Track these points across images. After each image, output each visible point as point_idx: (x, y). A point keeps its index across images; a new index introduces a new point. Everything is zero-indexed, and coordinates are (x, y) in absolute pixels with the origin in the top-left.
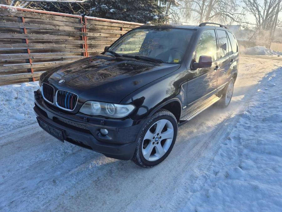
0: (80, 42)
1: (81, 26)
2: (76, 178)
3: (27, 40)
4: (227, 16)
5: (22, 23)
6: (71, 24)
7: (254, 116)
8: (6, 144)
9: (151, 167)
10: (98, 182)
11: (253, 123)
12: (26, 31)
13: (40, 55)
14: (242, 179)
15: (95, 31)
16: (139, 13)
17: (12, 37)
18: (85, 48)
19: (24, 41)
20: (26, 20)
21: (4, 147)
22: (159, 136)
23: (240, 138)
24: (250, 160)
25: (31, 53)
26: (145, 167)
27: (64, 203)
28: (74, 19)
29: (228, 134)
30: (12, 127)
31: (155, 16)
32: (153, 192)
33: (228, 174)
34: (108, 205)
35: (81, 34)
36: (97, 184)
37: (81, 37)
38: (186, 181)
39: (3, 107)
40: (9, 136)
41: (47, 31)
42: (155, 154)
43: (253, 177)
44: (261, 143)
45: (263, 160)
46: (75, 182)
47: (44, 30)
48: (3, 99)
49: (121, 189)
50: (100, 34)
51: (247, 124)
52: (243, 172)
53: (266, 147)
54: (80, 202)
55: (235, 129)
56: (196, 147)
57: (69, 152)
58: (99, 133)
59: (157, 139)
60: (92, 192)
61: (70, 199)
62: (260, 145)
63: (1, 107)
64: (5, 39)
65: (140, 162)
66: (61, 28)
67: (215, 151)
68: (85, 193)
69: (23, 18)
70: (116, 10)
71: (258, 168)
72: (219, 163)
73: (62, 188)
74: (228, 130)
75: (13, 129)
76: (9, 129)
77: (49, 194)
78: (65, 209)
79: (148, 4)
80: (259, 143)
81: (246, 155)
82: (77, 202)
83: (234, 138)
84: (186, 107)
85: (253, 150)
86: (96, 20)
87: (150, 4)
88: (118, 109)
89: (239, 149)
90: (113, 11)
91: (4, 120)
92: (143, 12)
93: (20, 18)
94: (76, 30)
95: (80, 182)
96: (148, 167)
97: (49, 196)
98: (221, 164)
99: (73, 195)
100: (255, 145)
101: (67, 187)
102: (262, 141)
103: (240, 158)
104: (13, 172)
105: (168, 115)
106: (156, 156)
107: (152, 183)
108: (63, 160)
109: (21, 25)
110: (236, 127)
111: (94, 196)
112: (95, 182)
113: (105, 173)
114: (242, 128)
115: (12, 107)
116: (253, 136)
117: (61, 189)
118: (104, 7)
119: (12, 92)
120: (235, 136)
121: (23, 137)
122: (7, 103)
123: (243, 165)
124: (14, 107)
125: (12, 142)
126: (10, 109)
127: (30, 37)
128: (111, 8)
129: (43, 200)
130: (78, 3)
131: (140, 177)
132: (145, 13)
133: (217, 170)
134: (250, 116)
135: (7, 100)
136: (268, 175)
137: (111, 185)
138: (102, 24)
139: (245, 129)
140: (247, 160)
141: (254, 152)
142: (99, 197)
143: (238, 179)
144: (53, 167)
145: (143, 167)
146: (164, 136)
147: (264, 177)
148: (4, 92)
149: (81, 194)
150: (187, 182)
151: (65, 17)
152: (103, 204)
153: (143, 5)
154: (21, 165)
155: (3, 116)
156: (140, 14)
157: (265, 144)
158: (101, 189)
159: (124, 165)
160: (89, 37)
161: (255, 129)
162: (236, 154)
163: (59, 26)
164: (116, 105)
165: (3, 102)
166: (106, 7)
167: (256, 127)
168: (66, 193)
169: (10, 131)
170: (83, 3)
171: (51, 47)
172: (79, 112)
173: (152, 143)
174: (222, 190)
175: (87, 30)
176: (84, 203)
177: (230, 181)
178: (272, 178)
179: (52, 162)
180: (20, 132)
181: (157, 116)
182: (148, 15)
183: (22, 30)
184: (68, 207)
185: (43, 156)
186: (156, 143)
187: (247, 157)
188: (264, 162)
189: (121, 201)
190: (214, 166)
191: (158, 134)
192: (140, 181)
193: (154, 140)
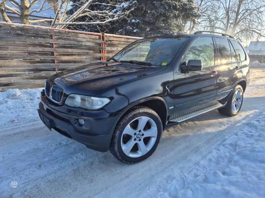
0: (99, 55)
1: (100, 42)
2: (59, 165)
3: (55, 53)
4: (254, 32)
5: (52, 40)
6: (92, 40)
7: (262, 126)
8: (18, 133)
9: (132, 163)
10: (77, 171)
11: (259, 132)
12: (55, 46)
13: (64, 65)
14: (219, 183)
15: (113, 45)
16: (159, 31)
17: (43, 51)
18: (103, 60)
19: (52, 54)
20: (56, 37)
21: (16, 135)
22: (141, 133)
23: (237, 144)
24: (237, 166)
25: (57, 63)
26: (125, 163)
27: (40, 185)
28: (95, 36)
29: (225, 140)
30: (28, 120)
31: (174, 33)
32: (125, 187)
33: (206, 178)
34: (77, 192)
35: (100, 48)
36: (76, 173)
37: (100, 51)
38: (162, 180)
39: (26, 104)
40: (24, 127)
41: (72, 45)
42: (137, 151)
43: (231, 183)
44: (255, 150)
45: (251, 167)
46: (57, 168)
47: (69, 45)
48: (28, 98)
49: (96, 180)
50: (117, 48)
51: (251, 132)
52: (223, 177)
53: (259, 154)
54: (54, 186)
55: (234, 136)
56: (186, 150)
57: (63, 144)
58: (77, 122)
59: (139, 136)
60: (68, 179)
61: (47, 182)
62: (253, 152)
63: (25, 104)
64: (38, 52)
65: (119, 156)
66: (83, 44)
67: (204, 155)
68: (61, 179)
69: (53, 36)
70: (139, 30)
71: (242, 174)
72: (204, 167)
73: (44, 171)
74: (227, 137)
75: (28, 122)
76: (25, 122)
77: (31, 175)
78: (39, 190)
79: (168, 24)
80: (253, 150)
81: (236, 162)
82: (51, 185)
83: (231, 145)
84: (173, 107)
85: (245, 157)
86: (114, 37)
87: (171, 23)
88: (94, 101)
89: (231, 156)
90: (137, 31)
91: (25, 114)
92: (164, 30)
93: (50, 36)
94: (96, 45)
95: (61, 169)
96: (128, 163)
97: (30, 177)
98: (206, 168)
99: (50, 179)
100: (248, 152)
101: (48, 172)
102: (256, 148)
103: (229, 164)
104: (12, 155)
105: (150, 112)
106: (138, 153)
107: (127, 178)
108: (56, 149)
109: (51, 41)
110: (237, 135)
111: (68, 183)
112: (75, 171)
113: (86, 164)
114: (244, 136)
115: (33, 105)
116: (252, 144)
117: (42, 172)
118: (129, 28)
119: (36, 93)
120: (232, 143)
121: (33, 129)
122: (30, 101)
123: (227, 170)
124: (35, 105)
125: (23, 132)
126: (32, 106)
127: (57, 51)
128: (135, 29)
129: (24, 180)
130: (101, 24)
131: (118, 171)
132: (165, 31)
133: (199, 173)
134: (258, 125)
135: (31, 99)
136: (249, 182)
137: (87, 175)
138: (119, 40)
139: (247, 137)
140: (235, 166)
141: (246, 159)
142: (72, 184)
143: (215, 183)
144: (45, 154)
145: (122, 162)
146: (147, 134)
147: (244, 183)
148: (30, 92)
149: (57, 180)
150: (162, 182)
151: (87, 35)
152: (73, 191)
153: (164, 25)
154: (21, 150)
155: (24, 111)
156: (160, 33)
157: (259, 152)
158: (77, 177)
159: (107, 159)
160: (107, 51)
161: (258, 138)
162: (226, 160)
163: (82, 42)
164: (93, 98)
165: (27, 101)
166: (131, 28)
167: (260, 136)
168: (45, 176)
169: (26, 123)
170: (104, 23)
171: (74, 59)
172: (64, 104)
173: (133, 139)
174: (193, 192)
175: (105, 45)
176: (57, 188)
177: (204, 185)
178: (251, 186)
179: (46, 150)
180: (33, 125)
181: (138, 112)
182: (168, 33)
183: (51, 45)
184: (42, 188)
185: (41, 145)
186: (138, 139)
187: (236, 163)
188: (252, 169)
189: (91, 190)
190: (197, 170)
191: (140, 131)
192: (117, 175)
193: (136, 136)
